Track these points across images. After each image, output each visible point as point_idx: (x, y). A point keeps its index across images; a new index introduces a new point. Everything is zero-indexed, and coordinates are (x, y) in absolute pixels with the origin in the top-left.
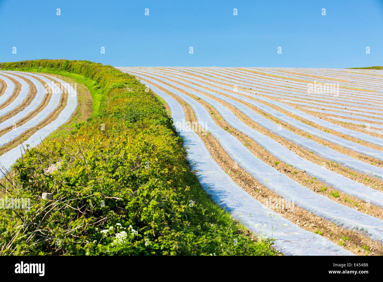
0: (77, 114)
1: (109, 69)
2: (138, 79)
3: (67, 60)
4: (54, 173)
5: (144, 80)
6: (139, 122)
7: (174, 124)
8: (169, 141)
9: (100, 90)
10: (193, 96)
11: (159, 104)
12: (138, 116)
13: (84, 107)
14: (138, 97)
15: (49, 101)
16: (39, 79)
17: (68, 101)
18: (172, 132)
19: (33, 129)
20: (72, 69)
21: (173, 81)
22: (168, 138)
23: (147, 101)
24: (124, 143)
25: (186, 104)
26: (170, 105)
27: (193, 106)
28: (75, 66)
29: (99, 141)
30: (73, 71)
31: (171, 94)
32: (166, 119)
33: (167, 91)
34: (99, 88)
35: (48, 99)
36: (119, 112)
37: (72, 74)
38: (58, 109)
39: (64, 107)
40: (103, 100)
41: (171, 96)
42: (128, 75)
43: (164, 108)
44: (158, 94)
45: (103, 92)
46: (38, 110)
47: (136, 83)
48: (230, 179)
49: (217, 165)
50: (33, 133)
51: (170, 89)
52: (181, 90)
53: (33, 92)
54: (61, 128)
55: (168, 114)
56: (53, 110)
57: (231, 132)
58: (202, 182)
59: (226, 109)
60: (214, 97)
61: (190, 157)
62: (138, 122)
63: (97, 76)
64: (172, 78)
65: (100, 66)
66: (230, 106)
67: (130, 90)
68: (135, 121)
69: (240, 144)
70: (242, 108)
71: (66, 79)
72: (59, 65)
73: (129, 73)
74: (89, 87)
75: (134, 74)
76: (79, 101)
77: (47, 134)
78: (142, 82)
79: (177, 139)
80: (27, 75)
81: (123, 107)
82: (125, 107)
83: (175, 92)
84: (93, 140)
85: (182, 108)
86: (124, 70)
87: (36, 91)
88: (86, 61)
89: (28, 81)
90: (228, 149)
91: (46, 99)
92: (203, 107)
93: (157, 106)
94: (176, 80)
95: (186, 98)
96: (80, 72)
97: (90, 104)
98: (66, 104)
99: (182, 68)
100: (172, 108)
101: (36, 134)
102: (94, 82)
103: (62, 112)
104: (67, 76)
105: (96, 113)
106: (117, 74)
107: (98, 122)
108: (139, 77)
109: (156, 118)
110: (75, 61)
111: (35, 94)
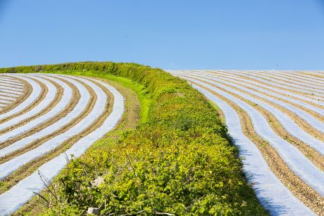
0: (123, 121)
1: (158, 72)
2: (189, 83)
3: (114, 62)
4: (101, 186)
5: (197, 84)
6: (191, 131)
7: (228, 132)
8: (224, 151)
9: (149, 96)
10: (249, 102)
11: (213, 111)
12: (190, 123)
13: (131, 114)
14: (189, 103)
15: (93, 107)
16: (83, 83)
17: (114, 106)
18: (227, 142)
19: (76, 136)
20: (118, 72)
21: (227, 85)
22: (223, 148)
23: (200, 107)
24: (176, 154)
25: (241, 111)
26: (224, 112)
27: (249, 112)
28: (122, 69)
29: (149, 151)
30: (120, 74)
31: (225, 99)
32: (220, 128)
33: (221, 97)
34: (148, 93)
35: (92, 105)
36: (170, 119)
37: (118, 78)
38: (103, 116)
39: (109, 113)
40: (152, 106)
41: (225, 102)
42: (178, 79)
43: (218, 115)
44: (211, 99)
45: (152, 97)
46: (81, 116)
47: (188, 88)
48: (290, 193)
49: (276, 178)
50: (76, 141)
51: (225, 94)
52: (237, 96)
53: (76, 97)
54: (106, 136)
55: (222, 121)
56: (97, 116)
57: (291, 142)
58: (259, 196)
59: (286, 116)
60: (272, 103)
61: (246, 168)
62: (190, 130)
63: (146, 80)
64: (227, 83)
65: (148, 68)
66: (289, 112)
67: (182, 96)
68: (187, 129)
69: (301, 155)
70: (303, 115)
71: (112, 82)
72: (104, 68)
73: (180, 77)
74: (136, 92)
75: (186, 78)
76: (126, 107)
77: (91, 142)
78: (194, 86)
79: (232, 149)
80: (70, 78)
81: (173, 114)
82: (176, 113)
83: (231, 98)
84: (142, 150)
85: (237, 115)
86: (175, 73)
87: (80, 96)
88: (133, 64)
89: (72, 85)
90: (288, 160)
91: (90, 105)
92: (261, 115)
93: (210, 113)
94: (231, 84)
95: (242, 104)
96: (127, 76)
97: (138, 111)
98: (112, 110)
99: (237, 72)
100: (226, 115)
101: (79, 142)
102: (142, 86)
103: (108, 118)
104: (113, 80)
105: (144, 120)
106: (167, 78)
107: (146, 129)
108: (190, 81)
109: (210, 126)
110: (122, 64)
111: (78, 99)
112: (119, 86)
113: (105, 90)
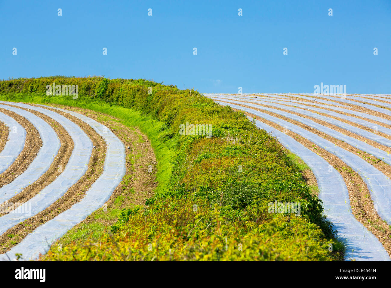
0: (124, 189)
1: (191, 98)
2: (250, 119)
3: (106, 77)
5: (264, 121)
6: (252, 209)
7: (324, 213)
8: (311, 249)
9: (173, 142)
10: (365, 155)
11: (294, 171)
12: (250, 195)
13: (139, 177)
14: (250, 157)
15: (66, 163)
16: (46, 118)
17: (106, 163)
18: (320, 231)
19: (31, 220)
20: (114, 96)
21: (323, 123)
22: (311, 243)
23: (269, 165)
24: (217, 251)
25: (350, 172)
26: (317, 174)
27: (365, 175)
28: (122, 90)
29: (168, 247)
30: (118, 101)
31: (319, 150)
32: (307, 203)
33: (310, 145)
34: (170, 137)
35: (64, 159)
36: (212, 186)
37: (115, 108)
38: (84, 180)
39: (97, 176)
40: (178, 161)
41: (319, 156)
42: (229, 110)
43: (304, 179)
44: (292, 151)
45: (179, 144)
46: (43, 182)
50: (31, 230)
51: (319, 141)
52: (341, 143)
53: (34, 144)
54: (90, 220)
55: (312, 192)
56: (74, 181)
62: (249, 207)
63: (167, 112)
64: (322, 118)
67: (235, 143)
68: (244, 206)
71: (103, 117)
72: (88, 88)
73: (233, 107)
74: (150, 135)
75: (242, 109)
76: (129, 163)
77: (61, 232)
81: (218, 177)
82: (224, 176)
83: (329, 146)
84: (154, 245)
85: (341, 180)
86: (223, 99)
87: (41, 143)
88: (144, 82)
89: (25, 122)
91: (60, 160)
93: (289, 175)
94: (331, 120)
95: (351, 159)
98: (102, 170)
100: (321, 181)
101: (38, 231)
102: (160, 125)
103: (94, 185)
104: (105, 112)
105: (163, 188)
106: (208, 108)
107: (166, 206)
108: (252, 115)
109: (288, 201)
110: (122, 81)
111: (38, 149)
112: (117, 123)
113: (89, 131)
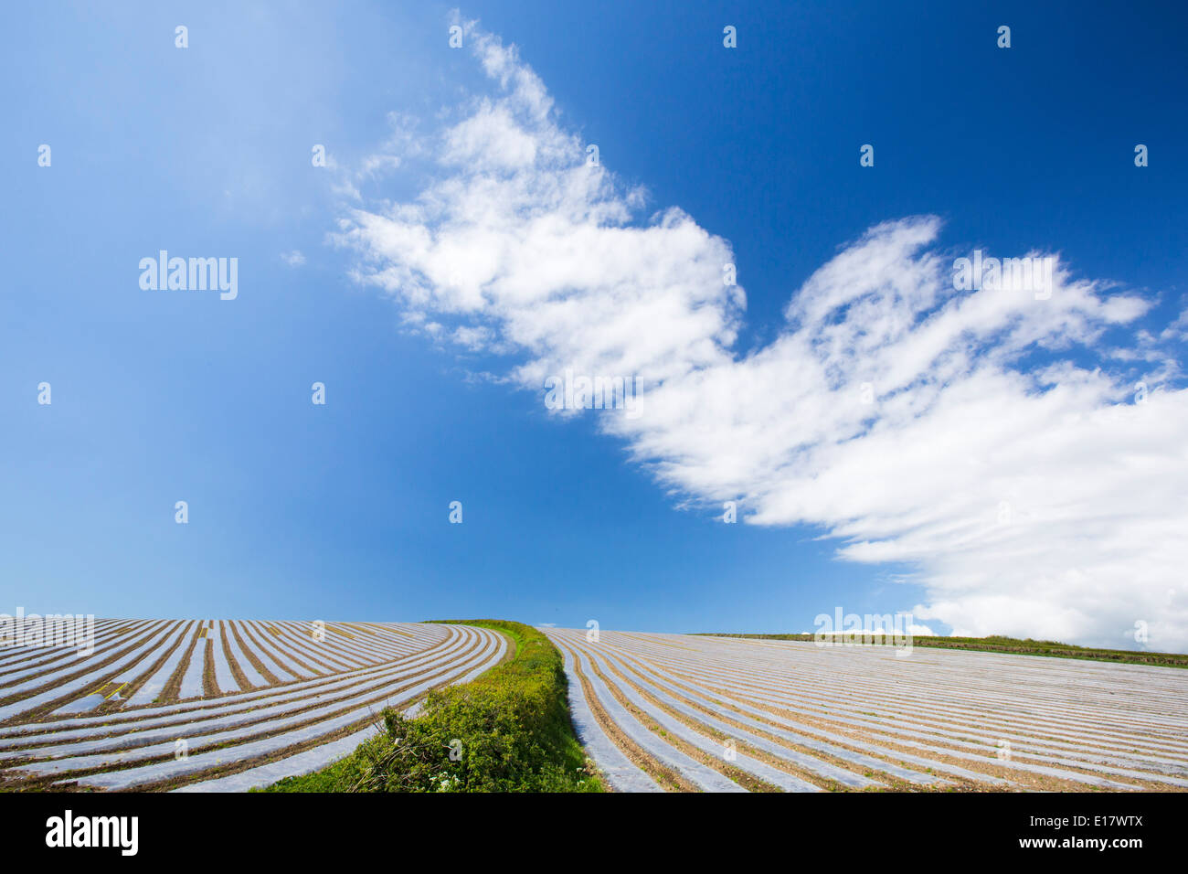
0: (504, 658)
1: (530, 628)
2: (547, 636)
3: (505, 620)
7: (563, 669)
9: (522, 643)
10: (582, 650)
11: (558, 654)
13: (510, 654)
14: (544, 649)
15: (487, 648)
16: (484, 633)
17: (500, 649)
25: (576, 656)
37: (506, 630)
38: (492, 655)
39: (496, 654)
40: (522, 650)
41: (567, 650)
42: (540, 633)
43: (560, 658)
44: (559, 647)
47: (546, 639)
48: (592, 716)
49: (586, 704)
51: (568, 644)
52: (575, 645)
53: (479, 641)
54: (492, 667)
55: (562, 662)
56: (488, 655)
57: (602, 678)
58: (573, 717)
59: (602, 660)
60: (595, 651)
61: (570, 696)
63: (522, 633)
65: (524, 625)
66: (604, 657)
67: (540, 644)
69: (605, 687)
70: (612, 660)
71: (502, 633)
72: (499, 623)
73: (542, 632)
74: (515, 641)
75: (545, 632)
76: (507, 650)
78: (550, 638)
79: (563, 682)
80: (478, 629)
83: (571, 647)
85: (572, 658)
86: (540, 629)
88: (517, 622)
89: (477, 634)
90: (597, 691)
91: (485, 647)
92: (587, 660)
93: (556, 656)
95: (577, 651)
96: (511, 630)
97: (514, 652)
98: (498, 652)
99: (578, 630)
100: (565, 658)
101: (473, 671)
102: (519, 637)
103: (494, 657)
105: (516, 658)
106: (534, 632)
110: (510, 621)
111: (479, 643)
112: (506, 636)
113: (497, 637)
